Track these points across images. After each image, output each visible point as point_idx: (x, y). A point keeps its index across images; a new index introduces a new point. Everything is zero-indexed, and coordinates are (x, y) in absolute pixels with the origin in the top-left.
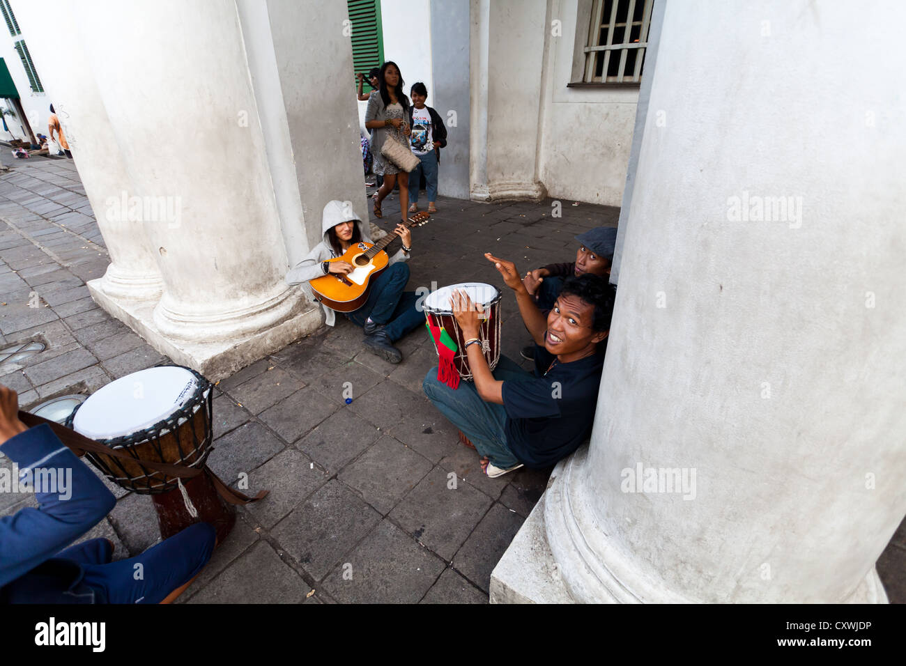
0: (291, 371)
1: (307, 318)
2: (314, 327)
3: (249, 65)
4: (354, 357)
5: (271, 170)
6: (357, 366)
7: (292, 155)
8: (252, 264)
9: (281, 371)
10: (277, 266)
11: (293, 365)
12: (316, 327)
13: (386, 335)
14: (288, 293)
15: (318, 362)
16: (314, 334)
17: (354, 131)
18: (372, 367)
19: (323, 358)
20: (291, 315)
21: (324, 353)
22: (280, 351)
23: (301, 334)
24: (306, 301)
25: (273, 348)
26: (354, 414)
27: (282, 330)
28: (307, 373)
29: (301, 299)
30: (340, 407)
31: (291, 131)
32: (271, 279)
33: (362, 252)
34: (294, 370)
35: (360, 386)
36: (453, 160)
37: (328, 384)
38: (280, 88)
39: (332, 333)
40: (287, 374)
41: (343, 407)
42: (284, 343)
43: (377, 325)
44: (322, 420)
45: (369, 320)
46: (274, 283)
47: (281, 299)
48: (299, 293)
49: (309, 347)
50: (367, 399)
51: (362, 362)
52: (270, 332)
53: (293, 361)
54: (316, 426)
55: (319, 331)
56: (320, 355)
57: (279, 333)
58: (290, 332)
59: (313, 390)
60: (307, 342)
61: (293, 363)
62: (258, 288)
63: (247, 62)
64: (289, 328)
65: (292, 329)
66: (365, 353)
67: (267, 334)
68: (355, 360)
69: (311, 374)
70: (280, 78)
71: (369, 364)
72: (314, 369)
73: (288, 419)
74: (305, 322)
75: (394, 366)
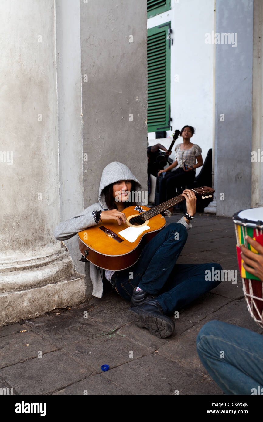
0: (45, 335)
1: (70, 287)
2: (76, 299)
3: (57, 45)
4: (117, 330)
5: (59, 135)
6: (119, 338)
7: (82, 114)
8: (26, 217)
9: (32, 334)
10: (49, 228)
11: (46, 330)
12: (79, 300)
13: (157, 304)
14: (55, 257)
15: (75, 330)
16: (75, 308)
17: (141, 105)
18: (137, 340)
19: (81, 328)
20: (54, 280)
21: (83, 324)
22: (36, 318)
23: (61, 304)
24: (73, 270)
25: (30, 312)
26: (110, 382)
27: (42, 294)
28: (61, 338)
29: (68, 266)
30: (94, 373)
31: (84, 93)
32: (41, 238)
33: (138, 213)
34: (48, 334)
35: (121, 355)
36: (234, 180)
37: (83, 350)
38: (80, 55)
39: (96, 307)
40: (39, 337)
41: (97, 373)
42: (42, 310)
43: (147, 295)
44: (71, 382)
45: (138, 288)
46: (43, 244)
47: (47, 260)
48: (66, 260)
49: (67, 317)
50: (128, 369)
51: (126, 335)
52: (29, 293)
53: (47, 327)
54: (61, 389)
55: (81, 305)
56: (78, 325)
57: (39, 296)
58: (50, 299)
59: (65, 354)
60: (67, 314)
61: (47, 329)
62: (27, 244)
63: (55, 42)
64: (50, 293)
65: (53, 296)
66: (130, 326)
67: (25, 294)
68: (118, 332)
69: (66, 339)
70: (81, 47)
71: (133, 337)
72: (69, 336)
73: (31, 378)
74: (68, 291)
75: (164, 340)
